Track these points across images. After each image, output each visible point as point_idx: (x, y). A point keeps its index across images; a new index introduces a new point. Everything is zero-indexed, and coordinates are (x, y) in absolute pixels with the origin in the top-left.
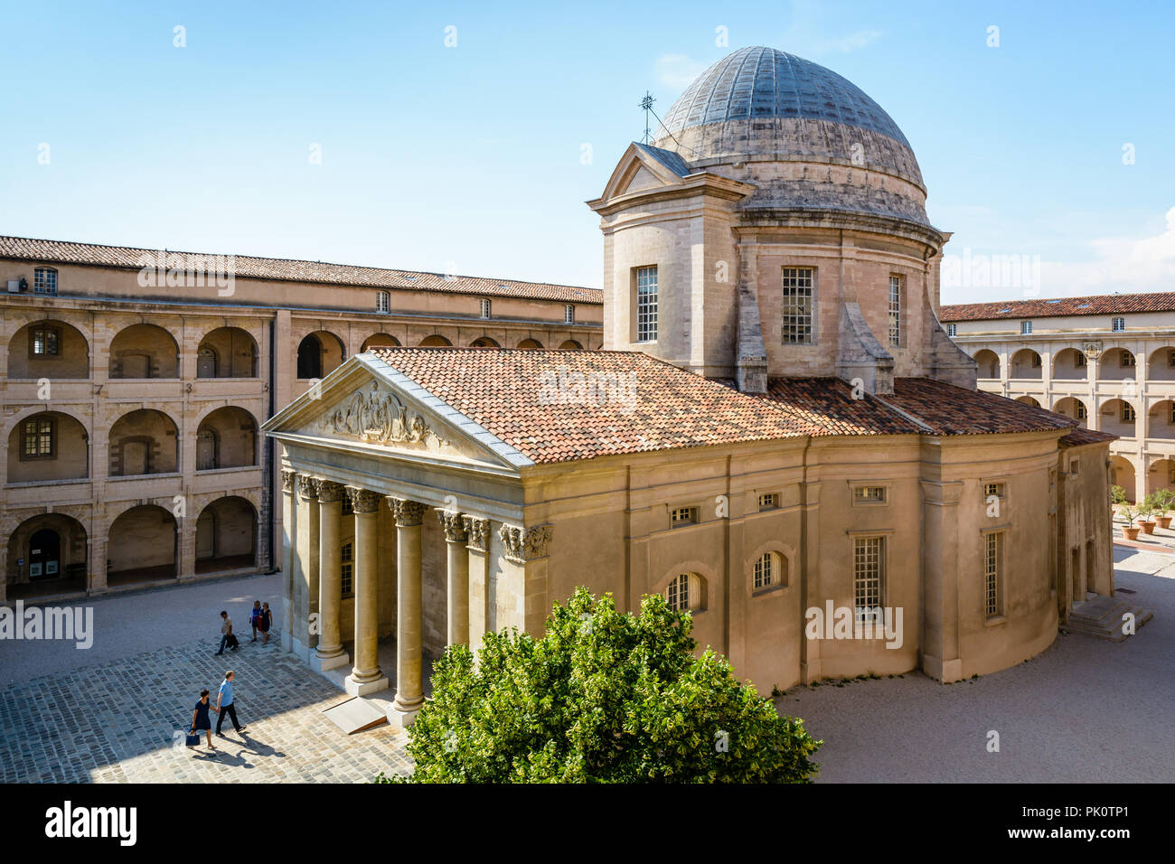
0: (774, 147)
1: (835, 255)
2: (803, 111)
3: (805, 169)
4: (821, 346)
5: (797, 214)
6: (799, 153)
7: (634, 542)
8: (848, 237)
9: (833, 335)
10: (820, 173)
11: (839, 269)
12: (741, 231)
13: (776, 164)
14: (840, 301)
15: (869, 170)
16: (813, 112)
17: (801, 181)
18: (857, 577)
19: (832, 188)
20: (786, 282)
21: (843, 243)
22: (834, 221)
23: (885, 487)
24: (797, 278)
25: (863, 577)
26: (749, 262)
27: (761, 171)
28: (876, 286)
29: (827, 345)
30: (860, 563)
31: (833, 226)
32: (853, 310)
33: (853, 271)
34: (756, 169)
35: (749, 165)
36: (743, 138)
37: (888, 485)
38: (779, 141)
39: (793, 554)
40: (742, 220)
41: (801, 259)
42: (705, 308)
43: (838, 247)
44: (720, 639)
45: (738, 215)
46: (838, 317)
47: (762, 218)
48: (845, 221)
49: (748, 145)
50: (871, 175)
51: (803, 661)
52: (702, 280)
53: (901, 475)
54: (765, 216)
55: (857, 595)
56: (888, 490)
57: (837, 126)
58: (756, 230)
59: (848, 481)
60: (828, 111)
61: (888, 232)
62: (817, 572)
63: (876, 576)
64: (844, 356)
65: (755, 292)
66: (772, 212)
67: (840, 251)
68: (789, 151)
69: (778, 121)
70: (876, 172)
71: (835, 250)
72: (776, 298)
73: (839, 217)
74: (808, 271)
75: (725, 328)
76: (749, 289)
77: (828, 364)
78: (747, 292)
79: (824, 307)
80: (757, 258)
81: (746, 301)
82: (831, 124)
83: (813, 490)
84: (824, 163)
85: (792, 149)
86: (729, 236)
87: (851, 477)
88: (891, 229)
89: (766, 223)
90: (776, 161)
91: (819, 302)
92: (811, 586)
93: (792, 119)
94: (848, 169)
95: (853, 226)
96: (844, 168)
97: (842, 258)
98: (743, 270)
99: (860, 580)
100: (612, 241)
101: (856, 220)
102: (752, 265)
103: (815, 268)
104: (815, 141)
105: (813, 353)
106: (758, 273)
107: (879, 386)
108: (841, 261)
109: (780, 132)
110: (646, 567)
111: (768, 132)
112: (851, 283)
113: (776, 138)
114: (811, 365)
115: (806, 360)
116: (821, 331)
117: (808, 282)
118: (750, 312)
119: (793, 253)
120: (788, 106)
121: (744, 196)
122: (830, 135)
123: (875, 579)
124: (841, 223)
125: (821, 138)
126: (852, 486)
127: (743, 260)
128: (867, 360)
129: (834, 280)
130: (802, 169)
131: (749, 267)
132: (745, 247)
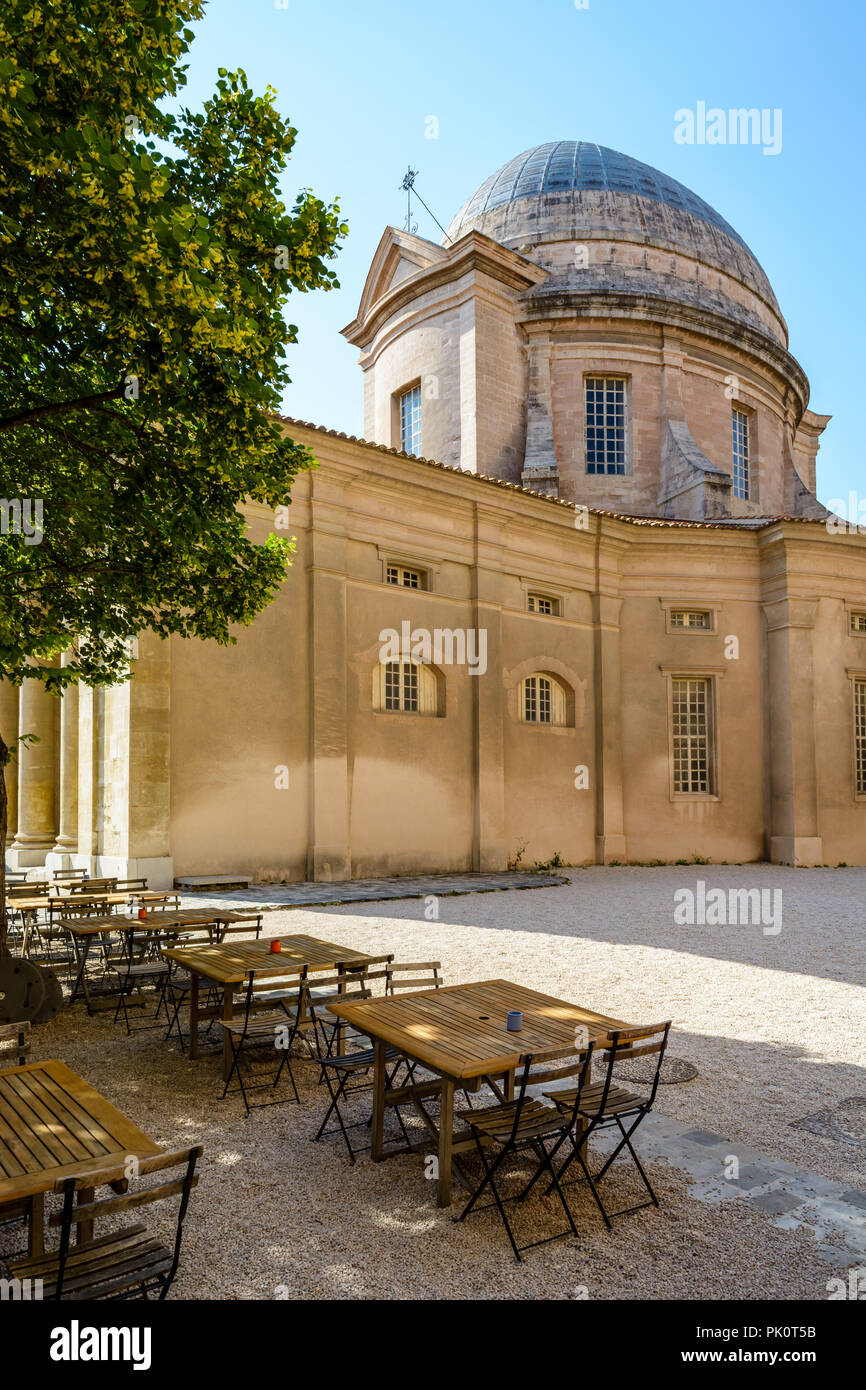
0: (572, 224)
1: (655, 360)
2: (610, 183)
3: (613, 251)
4: (638, 477)
5: (600, 299)
6: (603, 229)
7: (320, 575)
8: (672, 338)
9: (652, 462)
10: (633, 256)
11: (660, 379)
12: (529, 328)
13: (573, 244)
14: (661, 420)
15: (700, 262)
16: (624, 186)
17: (609, 263)
18: (676, 732)
19: (649, 275)
20: (590, 396)
21: (665, 345)
22: (651, 311)
23: (712, 611)
24: (605, 392)
25: (684, 732)
26: (540, 369)
27: (555, 254)
28: (713, 411)
29: (645, 476)
30: (680, 714)
31: (649, 318)
32: (679, 430)
33: (679, 383)
34: (548, 253)
35: (539, 248)
36: (532, 216)
37: (716, 607)
38: (578, 216)
39: (582, 685)
40: (530, 311)
41: (608, 363)
42: (478, 416)
43: (659, 351)
44: (466, 762)
45: (523, 305)
46: (659, 442)
47: (555, 307)
48: (665, 313)
49: (538, 224)
50: (703, 270)
51: (599, 833)
52: (473, 380)
53: (735, 596)
54: (558, 303)
55: (676, 756)
56: (716, 615)
57: (656, 204)
58: (548, 326)
59: (660, 600)
60: (645, 187)
61: (726, 338)
62: (619, 717)
63: (702, 732)
64: (668, 487)
65: (548, 404)
66: (567, 297)
67: (661, 355)
68: (591, 226)
69: (577, 194)
70: (710, 266)
71: (654, 354)
72: (576, 414)
73: (657, 305)
74: (620, 380)
75: (508, 450)
76: (540, 401)
77: (648, 501)
78: (537, 405)
79: (641, 427)
80: (551, 364)
81: (536, 415)
82: (648, 201)
83: (609, 606)
84: (638, 244)
85: (594, 224)
86: (512, 334)
87: (662, 594)
88: (730, 336)
89: (559, 314)
90: (573, 239)
91: (634, 420)
92: (609, 732)
93: (596, 192)
94: (670, 255)
95: (677, 322)
96: (665, 254)
97: (664, 365)
98: (532, 378)
99: (680, 737)
100: (373, 376)
101: (681, 313)
102: (543, 371)
103: (628, 376)
104: (625, 217)
105: (628, 485)
106: (553, 383)
107: (710, 508)
108: (662, 370)
109: (579, 206)
110: (340, 615)
111: (564, 207)
112: (677, 398)
113: (574, 212)
114: (624, 500)
115: (618, 493)
116: (638, 457)
117: (620, 398)
118: (540, 429)
119: (598, 354)
120: (592, 178)
121: (532, 284)
122: (646, 212)
123: (702, 737)
124: (660, 314)
125: (633, 214)
126: (666, 606)
127: (531, 366)
128: (694, 478)
129: (654, 393)
130: (608, 250)
131: (540, 374)
132: (535, 349)
